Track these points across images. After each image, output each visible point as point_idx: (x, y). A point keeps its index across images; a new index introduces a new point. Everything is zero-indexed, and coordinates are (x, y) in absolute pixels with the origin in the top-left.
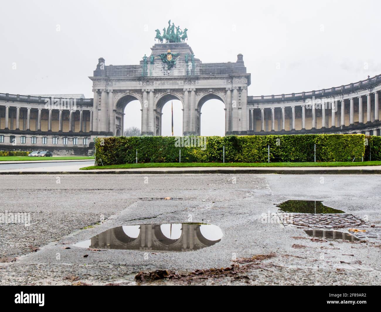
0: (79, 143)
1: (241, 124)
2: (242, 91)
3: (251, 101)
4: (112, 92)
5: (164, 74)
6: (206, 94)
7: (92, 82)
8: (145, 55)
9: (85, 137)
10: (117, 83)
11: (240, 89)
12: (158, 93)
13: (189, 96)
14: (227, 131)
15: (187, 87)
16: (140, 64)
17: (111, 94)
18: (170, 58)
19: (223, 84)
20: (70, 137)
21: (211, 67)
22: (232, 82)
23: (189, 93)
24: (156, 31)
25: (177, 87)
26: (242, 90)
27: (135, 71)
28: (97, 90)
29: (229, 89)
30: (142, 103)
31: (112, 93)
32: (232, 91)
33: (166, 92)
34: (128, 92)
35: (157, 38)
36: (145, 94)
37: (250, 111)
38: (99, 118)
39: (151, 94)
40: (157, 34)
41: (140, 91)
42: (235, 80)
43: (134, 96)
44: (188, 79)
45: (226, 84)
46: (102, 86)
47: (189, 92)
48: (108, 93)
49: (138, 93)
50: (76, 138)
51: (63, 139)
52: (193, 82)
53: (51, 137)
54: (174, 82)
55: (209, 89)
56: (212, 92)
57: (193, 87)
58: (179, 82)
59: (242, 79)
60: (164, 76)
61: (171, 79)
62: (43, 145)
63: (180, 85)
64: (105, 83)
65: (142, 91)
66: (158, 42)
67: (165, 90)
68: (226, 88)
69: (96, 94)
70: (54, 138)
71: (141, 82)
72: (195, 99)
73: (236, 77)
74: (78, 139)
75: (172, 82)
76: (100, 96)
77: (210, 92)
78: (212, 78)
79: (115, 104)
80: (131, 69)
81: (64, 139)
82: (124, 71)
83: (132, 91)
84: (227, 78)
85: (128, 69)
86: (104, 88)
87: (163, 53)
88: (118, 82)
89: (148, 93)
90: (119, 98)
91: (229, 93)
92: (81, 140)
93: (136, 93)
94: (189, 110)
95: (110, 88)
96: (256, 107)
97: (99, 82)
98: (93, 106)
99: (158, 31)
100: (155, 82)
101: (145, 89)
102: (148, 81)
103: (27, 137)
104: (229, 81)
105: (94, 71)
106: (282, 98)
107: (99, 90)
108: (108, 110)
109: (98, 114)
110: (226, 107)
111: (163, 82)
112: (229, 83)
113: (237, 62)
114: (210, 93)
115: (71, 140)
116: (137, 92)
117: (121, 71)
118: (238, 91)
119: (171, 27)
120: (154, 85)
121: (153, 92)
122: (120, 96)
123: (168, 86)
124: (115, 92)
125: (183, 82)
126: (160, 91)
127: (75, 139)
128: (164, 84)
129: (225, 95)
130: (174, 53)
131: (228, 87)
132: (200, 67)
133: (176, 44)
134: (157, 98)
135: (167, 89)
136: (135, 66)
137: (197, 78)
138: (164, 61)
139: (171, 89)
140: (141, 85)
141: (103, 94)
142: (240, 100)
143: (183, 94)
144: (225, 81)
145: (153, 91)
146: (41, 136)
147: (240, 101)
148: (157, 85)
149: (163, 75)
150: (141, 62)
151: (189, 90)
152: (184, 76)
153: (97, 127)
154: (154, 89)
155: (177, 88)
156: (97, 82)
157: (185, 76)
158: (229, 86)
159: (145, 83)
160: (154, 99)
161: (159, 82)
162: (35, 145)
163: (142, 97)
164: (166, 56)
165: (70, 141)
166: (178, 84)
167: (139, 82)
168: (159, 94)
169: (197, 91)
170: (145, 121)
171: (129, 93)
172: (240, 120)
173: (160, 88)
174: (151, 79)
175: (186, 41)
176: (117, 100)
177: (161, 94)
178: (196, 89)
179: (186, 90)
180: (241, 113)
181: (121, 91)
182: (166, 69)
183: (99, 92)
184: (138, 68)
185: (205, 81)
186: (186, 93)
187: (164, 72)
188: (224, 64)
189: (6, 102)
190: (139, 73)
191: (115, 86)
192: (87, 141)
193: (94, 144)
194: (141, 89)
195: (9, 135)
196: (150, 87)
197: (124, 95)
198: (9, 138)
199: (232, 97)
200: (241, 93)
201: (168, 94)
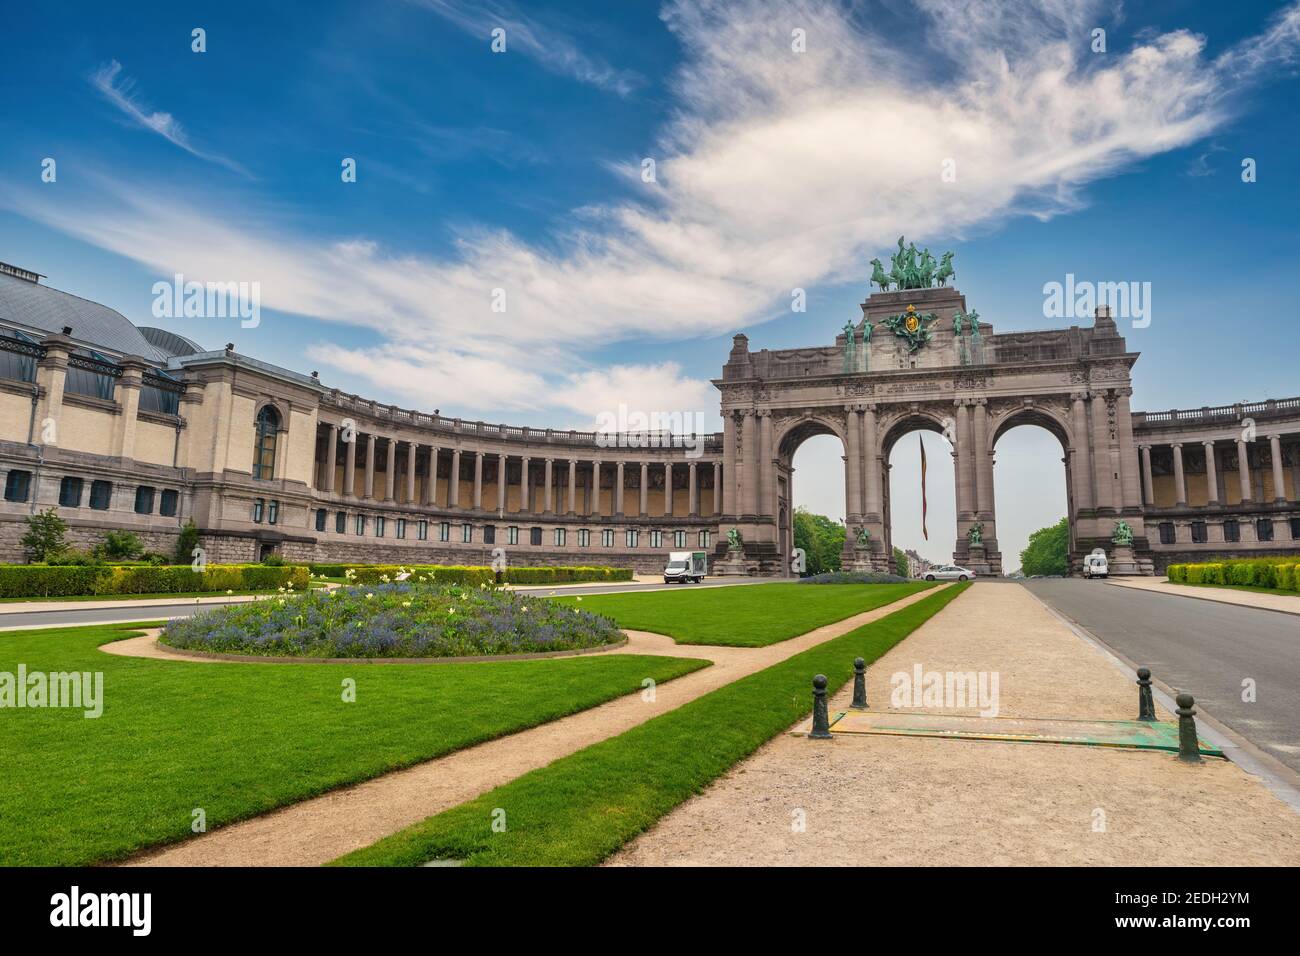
0: (691, 545)
1: (1122, 485)
2: (1116, 401)
3: (1142, 427)
4: (769, 416)
5: (901, 366)
6: (1017, 412)
7: (718, 394)
8: (850, 321)
9: (704, 528)
10: (782, 393)
11: (1111, 396)
12: (887, 414)
13: (971, 417)
14: (1081, 506)
15: (963, 395)
16: (838, 343)
17: (766, 421)
18: (913, 326)
19: (1063, 384)
20: (666, 529)
21: (1024, 341)
22: (1086, 378)
23: (968, 410)
24: (872, 263)
25: (936, 397)
26: (1118, 396)
27: (825, 361)
28: (732, 413)
29: (1080, 396)
30: (847, 440)
31: (767, 419)
32: (1088, 401)
33: (906, 410)
34: (808, 413)
35: (874, 279)
36: (853, 416)
37: (1141, 452)
38: (738, 481)
39: (869, 417)
40: (875, 270)
41: (840, 412)
42: (1096, 372)
43: (825, 424)
44: (965, 374)
45: (1070, 383)
46: (744, 404)
47: (971, 407)
48: (758, 418)
49: (833, 416)
51: (650, 533)
52: (978, 383)
53: (623, 529)
54: (927, 383)
55: (1023, 397)
56: (1031, 404)
57: (979, 394)
58: (942, 383)
59: (1115, 370)
60: (901, 371)
61: (920, 377)
62: (605, 551)
63: (944, 390)
64: (752, 395)
65: (846, 409)
66: (877, 289)
67: (904, 406)
68: (1069, 394)
69: (731, 421)
70: (629, 533)
71: (842, 389)
72: (985, 424)
73: (1097, 364)
74: (687, 533)
75: (922, 383)
76: (740, 426)
77: (1025, 405)
78: (1028, 371)
79: (776, 446)
80: (816, 358)
82: (796, 364)
83: (818, 412)
84: (1070, 368)
85: (806, 357)
86: (749, 406)
87: (895, 315)
88: (783, 391)
89: (861, 413)
90: (786, 429)
91: (1079, 405)
92: (693, 536)
93: (830, 417)
94: (973, 453)
95: (765, 407)
96: (1157, 440)
97: (736, 392)
98: (722, 452)
99: (877, 264)
100: (877, 387)
101: (853, 403)
102: (859, 385)
103: (568, 531)
104: (1078, 376)
105: (724, 367)
107: (737, 411)
108: (759, 461)
109: (736, 470)
111: (898, 384)
112: (1079, 379)
114: (1026, 408)
115: (670, 535)
116: (831, 412)
117: (789, 364)
118: (1106, 401)
119: (905, 252)
120: (877, 394)
121: (873, 411)
122: (789, 424)
123: (911, 394)
124: (776, 414)
125: (951, 382)
126: (892, 408)
127: (678, 533)
128: (902, 391)
129: (1068, 411)
130: (926, 314)
131: (1078, 391)
132: (996, 343)
133: (926, 291)
134: (883, 426)
135: (909, 403)
136: (825, 348)
137: (990, 372)
138: (898, 333)
139: (920, 403)
140: (843, 396)
141: (748, 421)
142: (1112, 422)
143: (953, 415)
144: (1066, 375)
145: (875, 408)
146: (600, 528)
147: (1112, 427)
148: (884, 394)
149: (899, 368)
150: (837, 338)
151: (968, 403)
152: (954, 368)
153: (734, 505)
154: (877, 405)
155: (938, 398)
156: (731, 394)
157: (959, 367)
158: (1078, 389)
159: (851, 390)
160: (876, 428)
161: (887, 387)
162: (586, 550)
163: (845, 423)
164: (903, 320)
165: (668, 539)
166: (939, 389)
167: (836, 388)
168: (890, 415)
169: (992, 404)
170: (856, 486)
171: (812, 416)
172: (1116, 477)
173: (892, 400)
174: (867, 378)
175: (949, 282)
176: (782, 435)
177: (893, 415)
178: (988, 399)
179: (962, 403)
180: (1120, 458)
181: (790, 412)
182: (903, 352)
183: (737, 417)
184: (833, 355)
185: (1012, 378)
186: (962, 411)
187: (901, 361)
188: (1059, 334)
189: (523, 448)
190: (836, 366)
191: (777, 400)
192: (707, 538)
193: (727, 546)
194: (843, 406)
195: (530, 526)
196: (865, 400)
197: (799, 422)
198: (529, 532)
199: (1088, 417)
200: (1112, 406)
201: (913, 414)
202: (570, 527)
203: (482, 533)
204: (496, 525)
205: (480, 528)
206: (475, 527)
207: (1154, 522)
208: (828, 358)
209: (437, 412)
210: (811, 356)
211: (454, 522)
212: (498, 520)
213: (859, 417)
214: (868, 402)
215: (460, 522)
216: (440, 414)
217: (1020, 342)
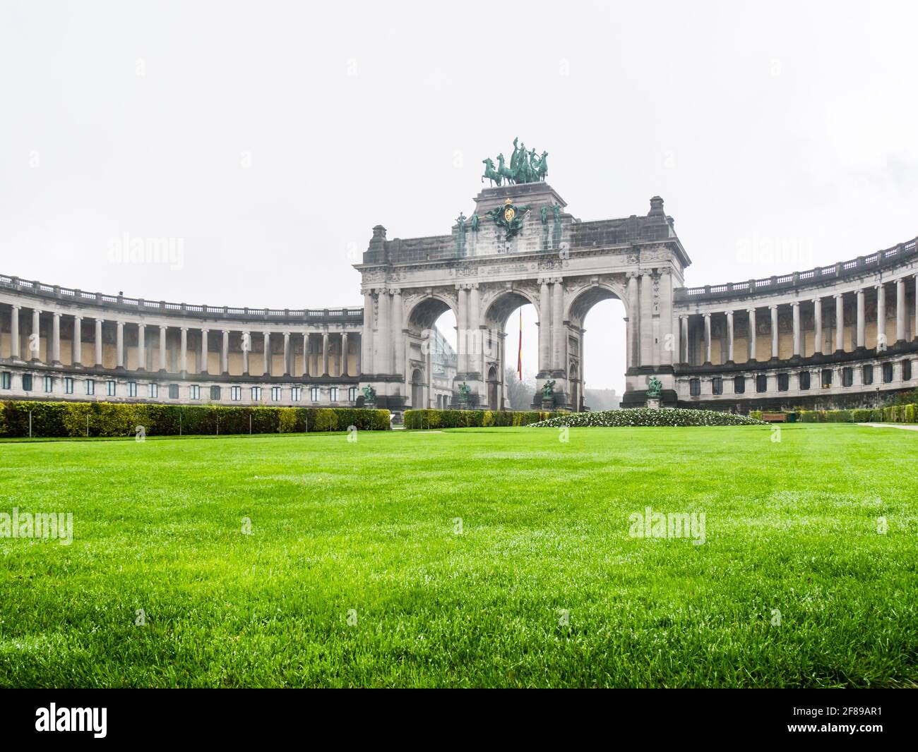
0: (343, 399)
1: (660, 349)
2: (660, 278)
3: (682, 299)
4: (399, 294)
5: (499, 251)
6: (586, 288)
7: (359, 276)
8: (461, 213)
9: (352, 386)
10: (409, 275)
11: (655, 274)
12: (489, 291)
13: (551, 294)
14: (630, 365)
15: (544, 274)
16: (453, 232)
17: (397, 298)
18: (510, 215)
19: (621, 264)
20: (324, 387)
21: (593, 229)
22: (638, 258)
23: (549, 288)
24: (484, 162)
25: (524, 277)
26: (661, 274)
27: (442, 248)
28: (370, 292)
30: (457, 311)
31: (398, 296)
32: (639, 278)
33: (504, 287)
34: (429, 291)
35: (486, 176)
37: (681, 320)
38: (375, 348)
39: (474, 293)
40: (487, 168)
41: (452, 290)
42: (645, 254)
43: (443, 300)
44: (547, 257)
45: (626, 264)
46: (378, 283)
47: (550, 285)
48: (391, 296)
49: (448, 294)
50: (335, 388)
51: (311, 389)
52: (557, 264)
54: (518, 265)
55: (591, 276)
56: (598, 282)
57: (557, 274)
58: (529, 265)
59: (660, 252)
60: (497, 255)
61: (512, 260)
63: (531, 271)
64: (384, 277)
65: (456, 288)
66: (490, 184)
67: (501, 284)
68: (625, 273)
69: (369, 298)
70: (294, 390)
71: (453, 271)
72: (562, 299)
73: (646, 247)
74: (340, 389)
75: (514, 265)
76: (377, 302)
77: (593, 283)
78: (595, 253)
79: (405, 318)
80: (435, 245)
81: (314, 390)
82: (420, 250)
83: (437, 291)
84: (627, 251)
85: (428, 244)
86: (382, 286)
87: (498, 206)
88: (409, 273)
89: (468, 291)
90: (413, 305)
91: (633, 282)
92: (344, 392)
93: (446, 294)
94: (551, 323)
95: (395, 287)
96: (693, 310)
97: (372, 274)
98: (363, 324)
99: (488, 163)
100: (480, 268)
101: (461, 283)
102: (466, 268)
103: (244, 389)
104: (633, 258)
105: (364, 253)
106: (748, 289)
107: (373, 290)
108: (391, 331)
109: (372, 339)
110: (627, 315)
111: (496, 266)
112: (633, 261)
113: (650, 214)
114: (594, 285)
115: (327, 392)
116: (447, 290)
117: (414, 250)
118: (652, 279)
120: (480, 274)
121: (477, 289)
122: (415, 300)
123: (508, 274)
124: (404, 292)
125: (536, 264)
126: (492, 286)
127: (333, 390)
128: (499, 272)
129: (625, 287)
130: (519, 205)
131: (632, 270)
132: (573, 230)
134: (486, 301)
135: (505, 282)
136: (443, 237)
138: (498, 223)
139: (513, 282)
140: (454, 276)
141: (382, 298)
142: (656, 297)
143: (539, 291)
144: (624, 257)
145: (478, 286)
146: (270, 386)
147: (655, 300)
148: (485, 275)
149: (497, 253)
150: (453, 228)
151: (548, 281)
152: (537, 252)
153: (372, 366)
154: (480, 284)
155: (526, 278)
156: (369, 276)
157: (542, 252)
159: (461, 272)
160: (479, 304)
161: (488, 268)
163: (457, 300)
164: (503, 211)
165: (325, 394)
166: (527, 270)
167: (449, 270)
168: (491, 292)
169: (567, 282)
171: (432, 293)
172: (656, 342)
173: (491, 280)
174: (471, 262)
175: (545, 178)
176: (410, 310)
177: (494, 292)
178: (564, 278)
179: (544, 281)
180: (660, 326)
181: (416, 290)
182: (503, 239)
183: (373, 295)
184: (447, 242)
185: (582, 260)
186: (544, 288)
187: (499, 247)
188: (621, 222)
190: (450, 250)
191: (404, 281)
193: (363, 400)
194: (454, 285)
195: (210, 384)
196: (471, 280)
197: (423, 299)
198: (209, 389)
199: (639, 292)
200: (658, 283)
201: (507, 291)
202: (243, 385)
203: (167, 390)
204: (179, 384)
205: (165, 386)
206: (160, 386)
207: (686, 378)
208: (444, 244)
210: (431, 244)
211: (141, 381)
212: (182, 380)
215: (146, 382)
217: (590, 229)
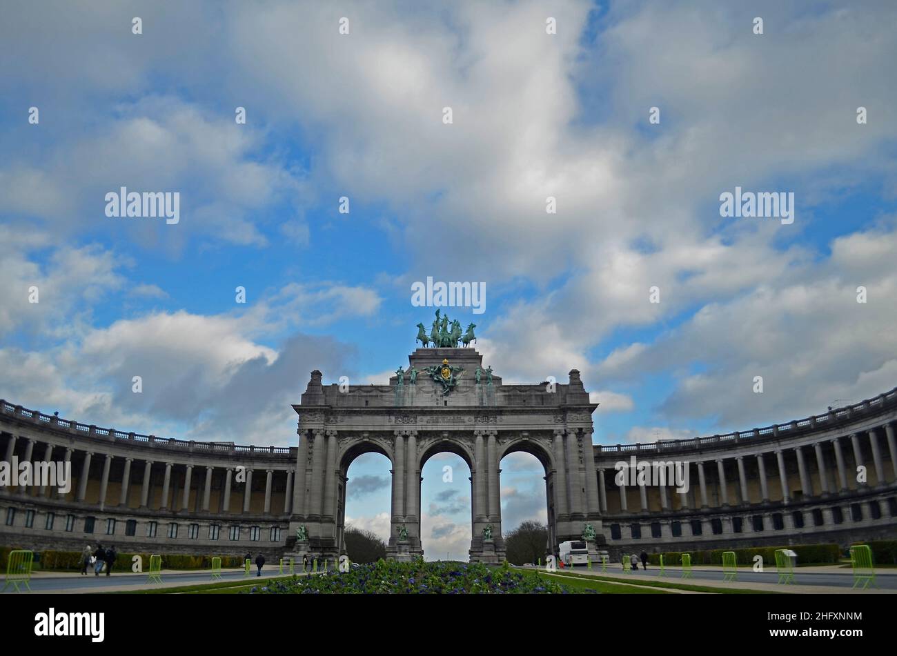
0: (262, 538)
1: (587, 497)
2: (583, 436)
3: (599, 455)
4: (335, 436)
5: (437, 404)
6: (517, 442)
7: (296, 416)
8: (401, 367)
10: (346, 418)
11: (580, 434)
12: (425, 439)
13: (486, 444)
14: (561, 512)
15: (480, 427)
16: (391, 383)
17: (332, 440)
18: (446, 375)
19: (549, 423)
20: (243, 525)
21: (523, 391)
22: (564, 420)
23: (484, 439)
26: (585, 433)
27: (381, 396)
28: (307, 432)
29: (560, 432)
30: (394, 459)
31: (334, 438)
32: (565, 436)
33: (439, 436)
34: (366, 435)
35: (419, 338)
36: (400, 439)
37: (598, 474)
38: (306, 487)
39: (412, 440)
40: (420, 331)
41: (390, 435)
42: (571, 416)
43: (378, 444)
44: (482, 412)
45: (553, 423)
46: (316, 424)
47: (486, 437)
48: (326, 437)
49: (385, 439)
50: (255, 527)
51: (229, 528)
52: (492, 419)
53: (207, 524)
54: (456, 417)
55: (521, 431)
56: (528, 437)
57: (492, 427)
58: (466, 418)
59: (582, 415)
60: (437, 407)
61: (450, 413)
62: (190, 542)
63: (467, 423)
64: (323, 418)
65: (395, 433)
66: (420, 345)
67: (438, 433)
68: (553, 430)
69: (305, 438)
70: (212, 527)
71: (393, 418)
72: (495, 448)
73: (571, 410)
74: (260, 528)
75: (452, 417)
76: (312, 442)
77: (524, 437)
78: (526, 412)
79: (338, 460)
80: (374, 393)
81: (232, 528)
82: (360, 396)
83: (373, 435)
84: (554, 412)
85: (367, 392)
86: (321, 427)
87: (434, 365)
88: (347, 417)
89: (406, 437)
90: (348, 447)
91: (559, 439)
92: (266, 531)
93: (382, 439)
94: (486, 471)
95: (333, 428)
96: (607, 465)
97: (311, 415)
98: (296, 462)
99: (421, 327)
100: (419, 418)
101: (401, 430)
102: (406, 416)
103: (159, 524)
104: (559, 418)
105: (303, 395)
106: (656, 450)
107: (310, 430)
108: (325, 471)
109: (305, 478)
111: (435, 417)
112: (559, 421)
113: (572, 384)
114: (524, 439)
115: (247, 530)
116: (383, 436)
117: (353, 396)
118: (577, 437)
120: (419, 423)
121: (415, 436)
122: (350, 442)
123: (444, 425)
124: (341, 435)
125: (473, 418)
126: (429, 434)
127: (253, 529)
128: (438, 422)
129: (551, 442)
130: (455, 366)
132: (504, 391)
133: (455, 350)
134: (422, 447)
135: (442, 432)
136: (381, 386)
137: (500, 411)
138: (435, 379)
139: (450, 432)
140: (393, 423)
141: (319, 439)
142: (580, 452)
143: (473, 442)
144: (551, 417)
145: (417, 433)
146: (187, 523)
147: (581, 455)
148: (424, 424)
149: (435, 405)
150: (391, 379)
151: (484, 433)
152: (476, 407)
153: (303, 506)
154: (418, 431)
155: (463, 429)
156: (308, 417)
157: (479, 407)
158: (559, 427)
159: (400, 419)
160: (417, 450)
161: (427, 418)
162: (174, 541)
163: (393, 445)
164: (440, 370)
165: (245, 533)
166: (464, 422)
167: (388, 417)
168: (427, 440)
169: (501, 435)
170: (400, 493)
171: (368, 437)
172: (583, 489)
173: (429, 429)
174: (412, 411)
175: (471, 345)
176: (344, 452)
177: (429, 440)
178: (498, 431)
179: (480, 433)
180: (586, 477)
181: (351, 434)
182: (439, 393)
183: (309, 435)
184: (387, 391)
185: (515, 417)
186: (480, 439)
187: (437, 400)
189: (127, 450)
190: (389, 401)
191: (342, 424)
192: (278, 533)
193: (296, 540)
194: (393, 431)
195: (126, 519)
196: (411, 427)
197: (358, 442)
198: (125, 524)
199: (565, 447)
200: (581, 440)
201: (444, 440)
202: (161, 521)
203: (83, 523)
204: (96, 517)
205: (82, 519)
206: (77, 518)
207: (607, 524)
208: (384, 394)
209: (56, 413)
210: (370, 392)
211: (60, 512)
212: (99, 512)
213: (404, 440)
214: (412, 429)
215: (64, 513)
216: (59, 416)
217: (520, 391)
